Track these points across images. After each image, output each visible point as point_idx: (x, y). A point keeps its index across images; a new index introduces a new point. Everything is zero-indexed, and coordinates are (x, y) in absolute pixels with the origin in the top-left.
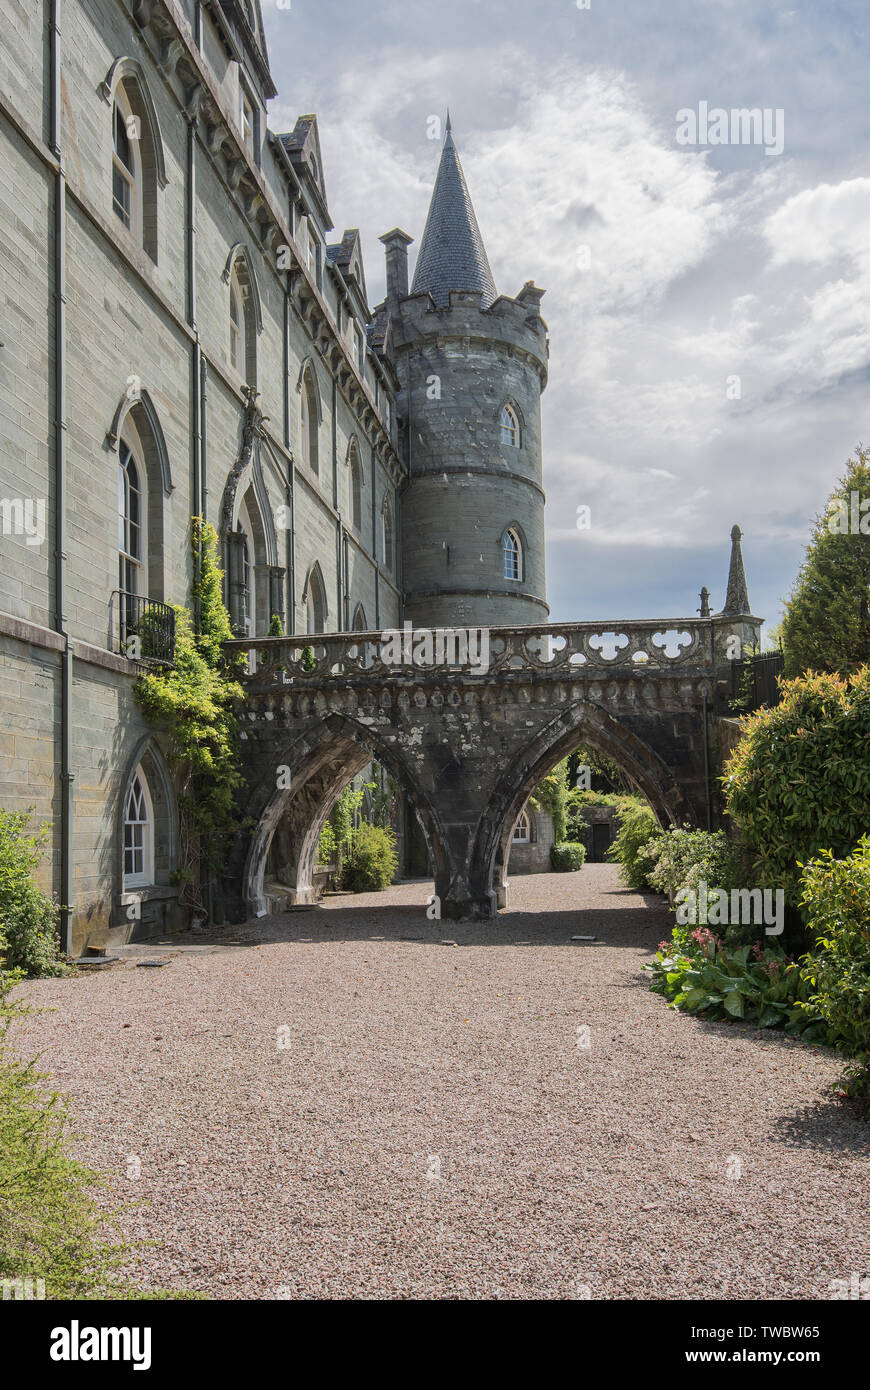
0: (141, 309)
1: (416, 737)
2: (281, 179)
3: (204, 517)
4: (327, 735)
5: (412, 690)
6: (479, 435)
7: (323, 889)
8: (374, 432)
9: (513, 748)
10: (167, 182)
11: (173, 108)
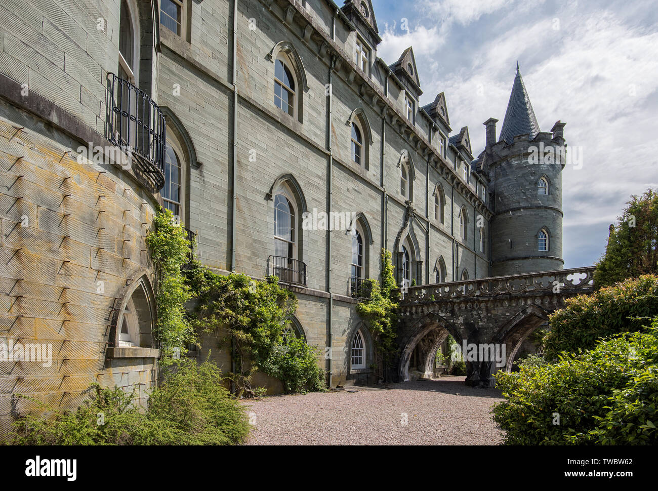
0: (361, 186)
1: (461, 320)
2: (425, 122)
3: (386, 248)
4: (428, 320)
5: (460, 303)
6: (527, 193)
7: (442, 374)
8: (475, 201)
9: (500, 324)
10: (373, 142)
11: (376, 116)
